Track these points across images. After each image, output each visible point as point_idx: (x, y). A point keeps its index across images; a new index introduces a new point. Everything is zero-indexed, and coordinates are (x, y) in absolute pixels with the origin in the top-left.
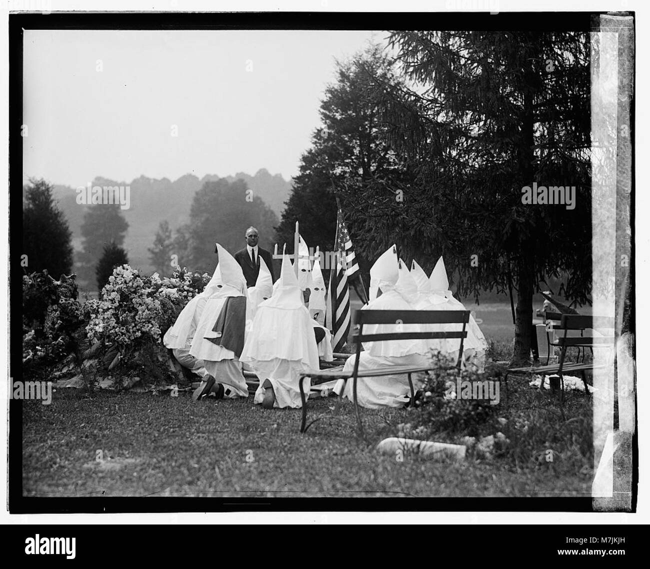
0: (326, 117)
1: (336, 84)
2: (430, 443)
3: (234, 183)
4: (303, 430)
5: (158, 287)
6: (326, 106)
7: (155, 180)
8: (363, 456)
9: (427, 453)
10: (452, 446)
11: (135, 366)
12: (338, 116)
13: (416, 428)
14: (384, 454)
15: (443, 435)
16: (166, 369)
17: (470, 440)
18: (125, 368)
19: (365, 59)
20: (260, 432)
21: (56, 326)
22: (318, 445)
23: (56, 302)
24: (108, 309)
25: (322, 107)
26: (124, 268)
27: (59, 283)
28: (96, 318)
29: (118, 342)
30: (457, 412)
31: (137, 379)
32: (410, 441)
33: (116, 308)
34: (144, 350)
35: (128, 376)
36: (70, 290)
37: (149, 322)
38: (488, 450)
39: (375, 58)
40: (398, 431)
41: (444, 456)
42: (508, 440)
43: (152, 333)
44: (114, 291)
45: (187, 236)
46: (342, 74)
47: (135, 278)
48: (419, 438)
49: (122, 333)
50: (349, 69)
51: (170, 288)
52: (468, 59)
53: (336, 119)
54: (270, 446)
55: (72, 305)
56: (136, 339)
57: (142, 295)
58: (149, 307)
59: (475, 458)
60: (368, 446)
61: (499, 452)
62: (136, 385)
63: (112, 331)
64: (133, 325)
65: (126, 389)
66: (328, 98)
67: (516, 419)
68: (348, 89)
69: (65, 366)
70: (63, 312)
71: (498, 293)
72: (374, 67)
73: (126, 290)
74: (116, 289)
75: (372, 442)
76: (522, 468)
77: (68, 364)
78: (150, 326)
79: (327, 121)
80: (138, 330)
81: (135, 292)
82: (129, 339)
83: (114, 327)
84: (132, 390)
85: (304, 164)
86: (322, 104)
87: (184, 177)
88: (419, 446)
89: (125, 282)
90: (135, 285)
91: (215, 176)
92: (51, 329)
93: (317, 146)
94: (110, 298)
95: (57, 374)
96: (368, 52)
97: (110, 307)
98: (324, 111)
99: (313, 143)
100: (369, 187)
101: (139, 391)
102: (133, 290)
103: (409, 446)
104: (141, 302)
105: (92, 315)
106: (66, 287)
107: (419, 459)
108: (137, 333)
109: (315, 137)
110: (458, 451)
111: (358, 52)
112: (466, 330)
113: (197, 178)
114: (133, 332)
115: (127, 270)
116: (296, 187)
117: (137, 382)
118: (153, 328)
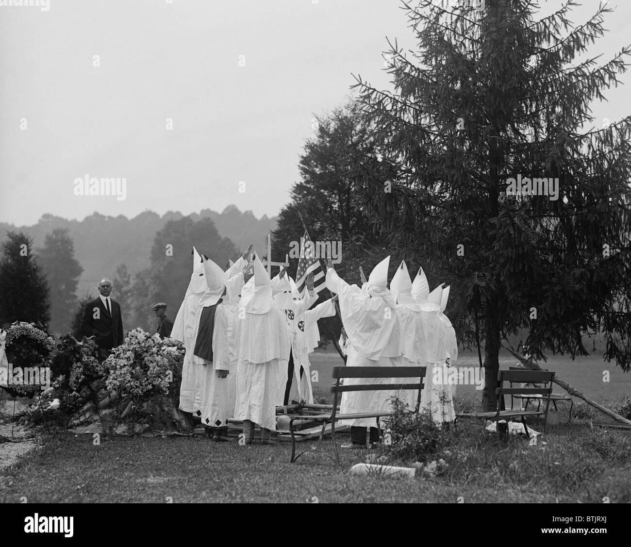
0: (305, 171)
1: (315, 139)
2: (389, 467)
3: (200, 222)
4: (293, 461)
5: (160, 345)
6: (305, 161)
7: (110, 217)
8: (339, 476)
9: (387, 473)
10: (405, 469)
11: (144, 415)
12: (318, 171)
13: (379, 457)
14: (355, 475)
15: (399, 461)
16: (171, 418)
17: (419, 464)
18: (136, 416)
19: (345, 115)
20: (259, 462)
21: (80, 380)
22: (305, 470)
23: (79, 360)
24: (125, 366)
25: (302, 162)
26: (137, 331)
27: (81, 343)
28: (114, 373)
29: (133, 394)
30: (410, 443)
31: (147, 425)
32: (374, 466)
33: (131, 365)
34: (152, 401)
35: (139, 423)
36: (91, 350)
37: (159, 377)
38: (432, 471)
39: (355, 114)
40: (366, 459)
41: (399, 476)
42: (447, 465)
43: (162, 386)
44: (129, 350)
45: (148, 281)
46: (322, 129)
47: (147, 339)
48: (381, 463)
49: (136, 386)
50: (328, 124)
51: (170, 346)
52: (438, 135)
53: (316, 174)
54: (269, 470)
55: (93, 363)
56: (148, 391)
57: (152, 354)
58: (159, 364)
59: (422, 477)
60: (343, 470)
61: (440, 472)
62: (146, 431)
63: (129, 384)
64: (146, 379)
65: (138, 434)
66: (308, 154)
67: (459, 452)
68: (328, 144)
69: (81, 415)
70: (85, 368)
71: (464, 350)
72: (354, 122)
73: (139, 349)
74: (131, 349)
75: (346, 467)
76: (455, 483)
77: (84, 413)
78: (160, 380)
79: (307, 176)
80: (150, 383)
81: (147, 351)
82: (142, 391)
83: (129, 381)
84: (143, 435)
85: (283, 218)
86: (302, 159)
87: (143, 214)
88: (381, 469)
89: (139, 343)
90: (147, 345)
91: (178, 213)
92: (75, 383)
93: (296, 200)
94: (126, 356)
95: (76, 422)
96: (347, 107)
97: (126, 364)
98: (304, 166)
99: (292, 198)
100: (347, 249)
101: (149, 436)
102: (145, 350)
103: (374, 469)
104: (152, 360)
105: (111, 371)
106: (88, 347)
107: (381, 478)
108: (149, 386)
109: (294, 191)
110: (409, 473)
111: (338, 108)
112: (423, 383)
113: (158, 216)
114: (146, 385)
115: (140, 332)
116: (275, 241)
117: (147, 428)
118: (163, 382)
